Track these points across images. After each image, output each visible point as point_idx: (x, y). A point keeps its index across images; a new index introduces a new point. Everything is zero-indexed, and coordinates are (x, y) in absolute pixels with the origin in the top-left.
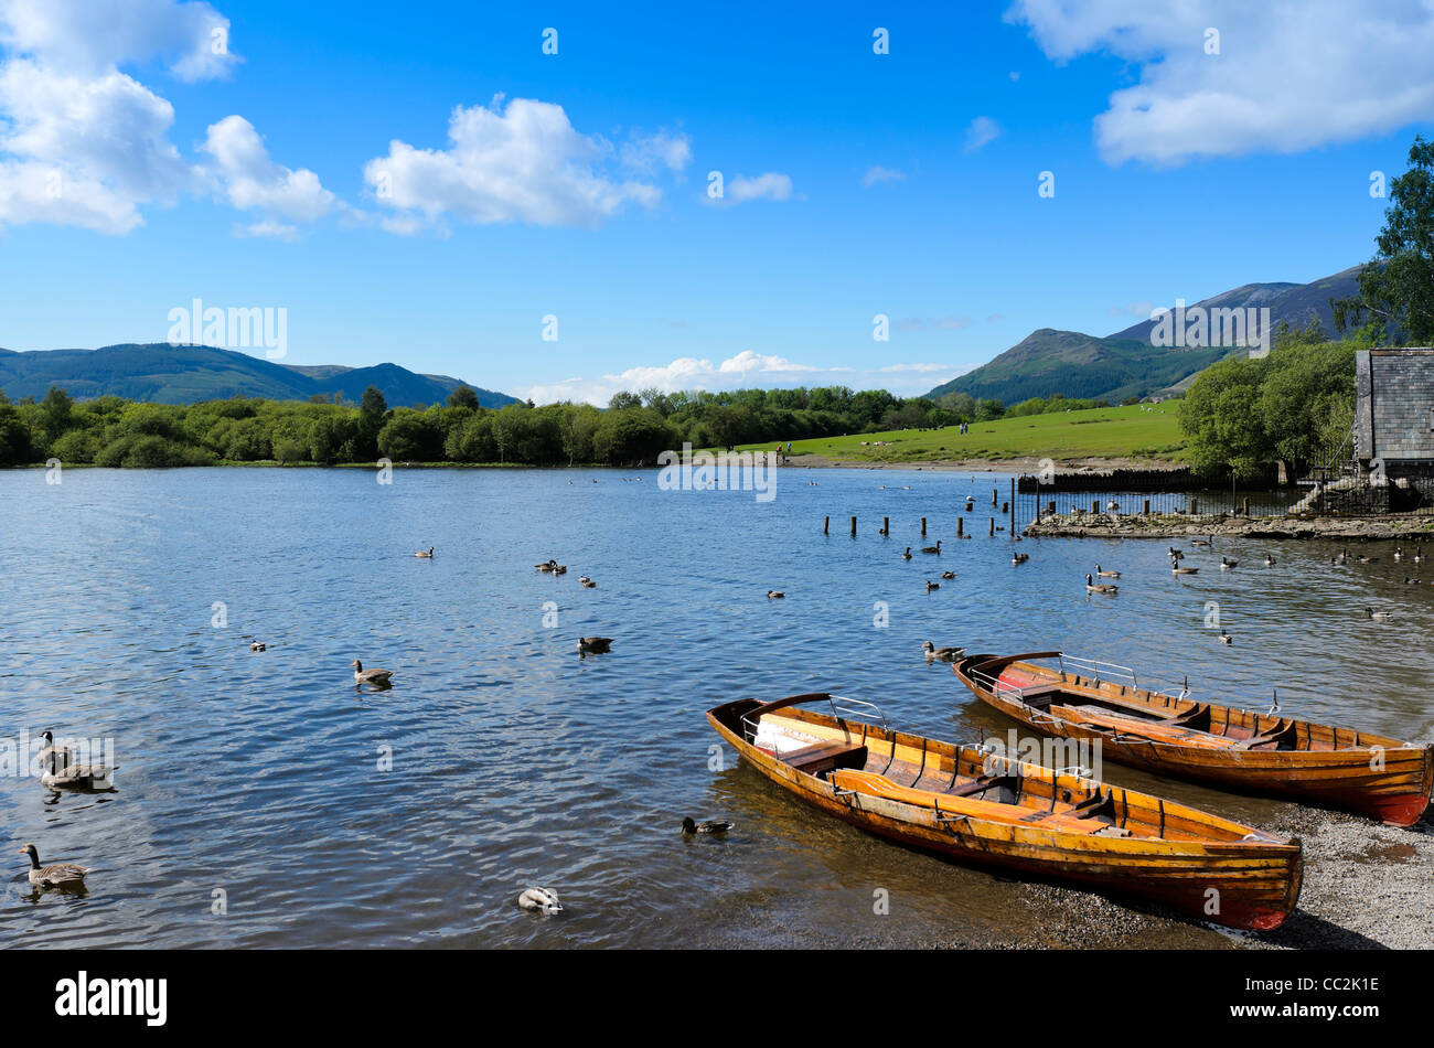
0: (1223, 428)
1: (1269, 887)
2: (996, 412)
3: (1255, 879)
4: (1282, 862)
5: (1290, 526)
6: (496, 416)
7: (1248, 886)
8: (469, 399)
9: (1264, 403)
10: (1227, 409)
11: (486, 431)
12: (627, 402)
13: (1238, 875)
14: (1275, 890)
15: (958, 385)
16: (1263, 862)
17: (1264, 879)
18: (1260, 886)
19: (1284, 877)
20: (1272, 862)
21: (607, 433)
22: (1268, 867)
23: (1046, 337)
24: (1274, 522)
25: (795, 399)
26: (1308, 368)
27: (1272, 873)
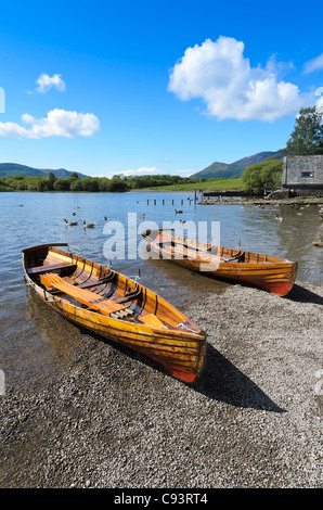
0: (252, 181)
1: (186, 359)
2: (204, 181)
3: (179, 352)
4: (194, 344)
5: (264, 201)
6: (82, 179)
7: (176, 356)
8: (76, 175)
9: (262, 175)
10: (253, 177)
11: (80, 183)
12: (117, 177)
13: (170, 349)
14: (190, 361)
15: (196, 175)
16: (184, 343)
17: (184, 354)
18: (182, 357)
19: (195, 354)
20: (189, 344)
21: (109, 184)
22: (186, 347)
23: (216, 164)
24: (261, 201)
25: (157, 177)
26: (272, 166)
27: (189, 350)
